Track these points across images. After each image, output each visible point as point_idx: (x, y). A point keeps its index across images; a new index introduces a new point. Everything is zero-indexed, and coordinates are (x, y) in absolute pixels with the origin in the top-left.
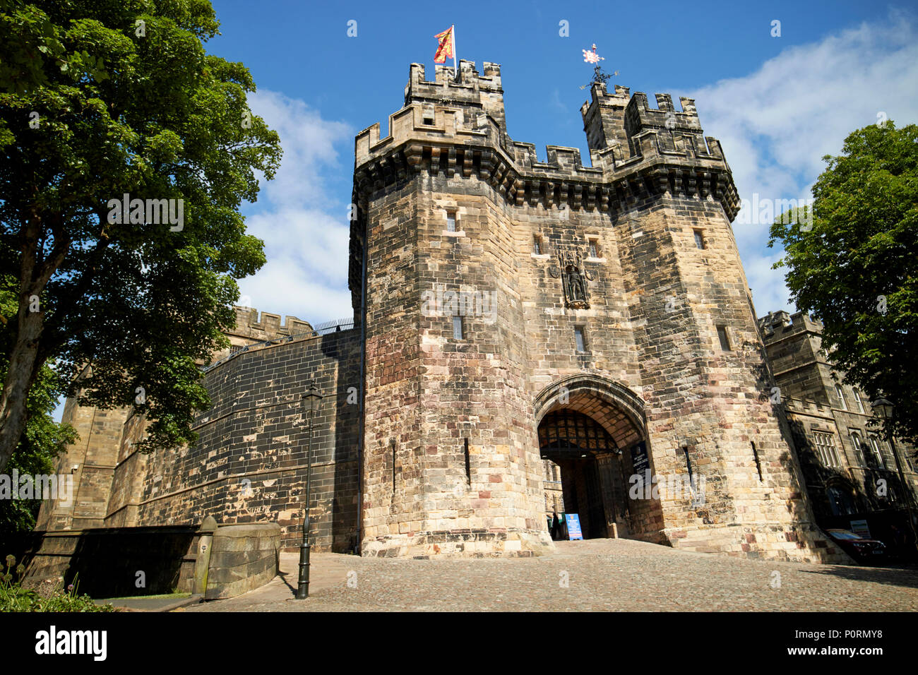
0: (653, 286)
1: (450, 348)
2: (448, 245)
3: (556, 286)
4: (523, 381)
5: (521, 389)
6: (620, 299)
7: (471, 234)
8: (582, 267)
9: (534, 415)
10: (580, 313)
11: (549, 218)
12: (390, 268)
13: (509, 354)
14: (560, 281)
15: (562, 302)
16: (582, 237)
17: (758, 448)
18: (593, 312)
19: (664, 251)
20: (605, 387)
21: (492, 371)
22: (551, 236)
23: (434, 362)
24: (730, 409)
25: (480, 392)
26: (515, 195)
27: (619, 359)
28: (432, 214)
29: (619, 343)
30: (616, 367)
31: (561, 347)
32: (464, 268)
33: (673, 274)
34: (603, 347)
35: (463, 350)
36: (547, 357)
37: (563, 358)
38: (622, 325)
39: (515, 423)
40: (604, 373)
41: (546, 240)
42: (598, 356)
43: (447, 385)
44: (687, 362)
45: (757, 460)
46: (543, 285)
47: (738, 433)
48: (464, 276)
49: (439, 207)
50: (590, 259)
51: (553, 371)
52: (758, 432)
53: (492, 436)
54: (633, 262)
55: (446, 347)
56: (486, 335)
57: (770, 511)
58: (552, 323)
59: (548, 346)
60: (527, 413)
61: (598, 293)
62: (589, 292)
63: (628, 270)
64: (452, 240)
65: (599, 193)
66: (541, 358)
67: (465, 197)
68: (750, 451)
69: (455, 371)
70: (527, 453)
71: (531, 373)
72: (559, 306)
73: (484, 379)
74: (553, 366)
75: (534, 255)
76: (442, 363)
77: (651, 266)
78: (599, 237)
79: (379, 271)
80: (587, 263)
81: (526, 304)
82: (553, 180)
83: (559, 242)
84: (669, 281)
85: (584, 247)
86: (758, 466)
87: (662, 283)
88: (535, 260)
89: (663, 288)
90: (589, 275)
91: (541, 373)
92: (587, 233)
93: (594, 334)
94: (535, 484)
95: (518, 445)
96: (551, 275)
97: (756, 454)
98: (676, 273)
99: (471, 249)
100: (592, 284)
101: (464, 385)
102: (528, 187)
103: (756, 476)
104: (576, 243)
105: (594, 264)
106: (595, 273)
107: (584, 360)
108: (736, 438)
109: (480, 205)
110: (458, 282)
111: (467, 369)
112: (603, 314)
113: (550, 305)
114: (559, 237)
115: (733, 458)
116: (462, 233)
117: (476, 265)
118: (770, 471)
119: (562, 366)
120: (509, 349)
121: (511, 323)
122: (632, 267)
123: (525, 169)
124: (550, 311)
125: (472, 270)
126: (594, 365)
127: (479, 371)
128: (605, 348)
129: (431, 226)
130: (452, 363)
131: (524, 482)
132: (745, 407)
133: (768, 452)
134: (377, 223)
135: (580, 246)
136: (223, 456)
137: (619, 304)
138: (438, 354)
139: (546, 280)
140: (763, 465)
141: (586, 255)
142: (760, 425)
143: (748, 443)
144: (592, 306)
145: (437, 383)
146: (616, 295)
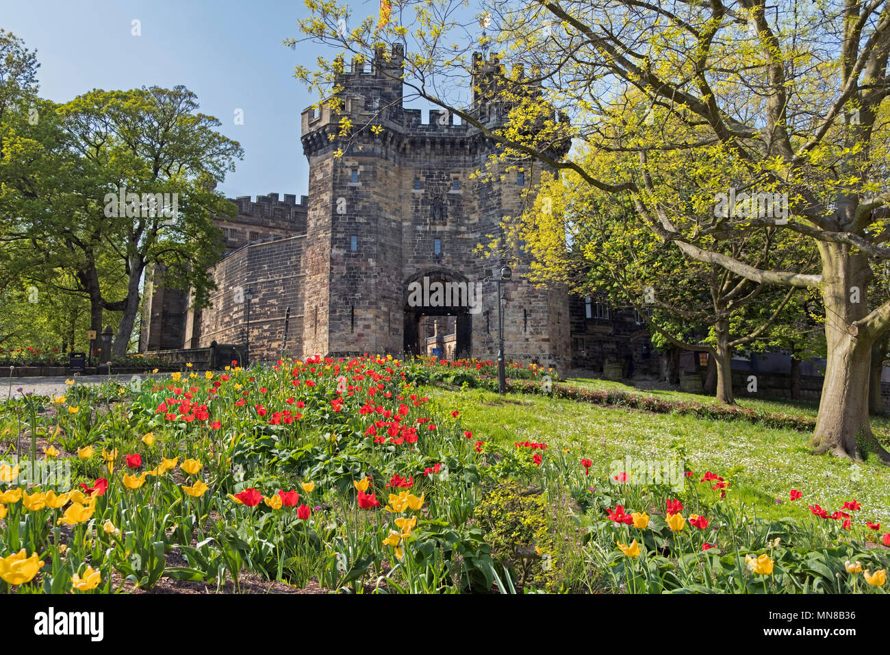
0: (486, 211)
1: (347, 256)
2: (350, 192)
3: (426, 211)
4: (395, 272)
5: (393, 277)
6: (468, 219)
7: (365, 184)
8: (445, 198)
9: (402, 292)
10: (439, 228)
11: (427, 164)
12: (318, 206)
13: (385, 258)
14: (429, 207)
15: (428, 221)
16: (448, 175)
17: (528, 312)
18: (447, 228)
19: (496, 188)
20: (450, 275)
21: (371, 269)
22: (427, 177)
23: (338, 264)
24: (516, 290)
25: (363, 280)
26: (404, 149)
27: (461, 258)
28: (342, 172)
29: (462, 247)
30: (458, 263)
31: (424, 250)
32: (359, 206)
33: (497, 204)
34: (451, 250)
35: (355, 257)
36: (414, 257)
37: (424, 258)
38: (466, 236)
39: (384, 297)
40: (450, 266)
41: (423, 179)
42: (447, 255)
43: (344, 277)
44: (496, 261)
45: (525, 321)
46: (417, 211)
47: (517, 304)
48: (359, 212)
49: (347, 167)
50: (451, 192)
51: (417, 266)
52: (530, 303)
53: (367, 305)
54: (478, 194)
55: (345, 255)
56: (369, 248)
57: (526, 347)
58: (420, 236)
59: (416, 250)
60: (396, 291)
61: (452, 214)
62: (448, 214)
63: (475, 198)
64: (353, 188)
65: (462, 144)
66: (410, 258)
67: (364, 159)
68: (523, 314)
69: (349, 269)
70: (391, 314)
71: (402, 266)
72: (426, 224)
73: (366, 273)
74: (417, 262)
75: (413, 191)
76: (343, 264)
77: (487, 197)
78: (460, 176)
79: (314, 207)
80: (450, 194)
81: (405, 224)
82: (430, 138)
83: (432, 180)
84: (494, 208)
85: (448, 183)
86: (525, 324)
87: (492, 209)
88: (414, 194)
89: (491, 213)
90: (449, 203)
91: (409, 267)
92: (453, 173)
93: (446, 242)
94: (397, 330)
95: (384, 309)
96: (423, 204)
97: (525, 316)
98: (499, 204)
99: (365, 194)
100: (450, 208)
101: (354, 277)
102: (413, 143)
103: (522, 329)
104: (443, 180)
105: (454, 195)
106: (453, 201)
107: (438, 259)
108: (514, 307)
109: (373, 164)
110: (355, 215)
111: (356, 268)
112: (455, 228)
113: (420, 224)
114: (432, 177)
115: (510, 318)
116: (360, 184)
117: (367, 204)
118: (532, 326)
119: (422, 263)
120: (385, 254)
121: (389, 238)
122: (477, 196)
123: (411, 130)
124: (419, 228)
125: (364, 207)
126: (444, 261)
127: (363, 268)
128: (453, 251)
129: (340, 180)
130: (348, 264)
131: (386, 329)
132: (526, 289)
133: (534, 315)
134: (313, 175)
135: (446, 182)
136: (241, 310)
137: (466, 222)
138: (341, 259)
139: (420, 207)
140: (528, 322)
141: (449, 189)
142: (532, 299)
143: (522, 310)
144: (448, 223)
145: (339, 276)
146: (465, 215)
